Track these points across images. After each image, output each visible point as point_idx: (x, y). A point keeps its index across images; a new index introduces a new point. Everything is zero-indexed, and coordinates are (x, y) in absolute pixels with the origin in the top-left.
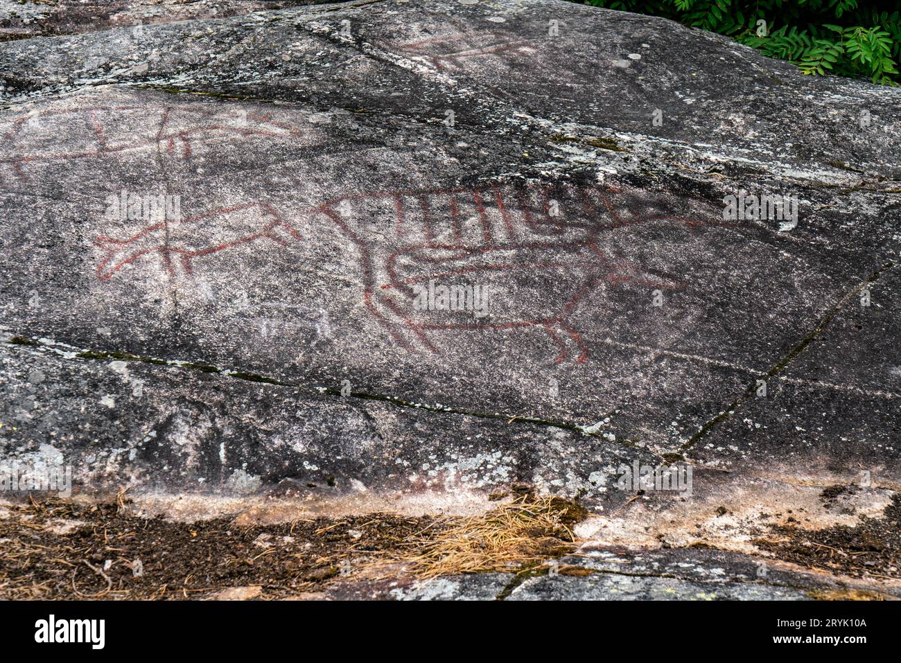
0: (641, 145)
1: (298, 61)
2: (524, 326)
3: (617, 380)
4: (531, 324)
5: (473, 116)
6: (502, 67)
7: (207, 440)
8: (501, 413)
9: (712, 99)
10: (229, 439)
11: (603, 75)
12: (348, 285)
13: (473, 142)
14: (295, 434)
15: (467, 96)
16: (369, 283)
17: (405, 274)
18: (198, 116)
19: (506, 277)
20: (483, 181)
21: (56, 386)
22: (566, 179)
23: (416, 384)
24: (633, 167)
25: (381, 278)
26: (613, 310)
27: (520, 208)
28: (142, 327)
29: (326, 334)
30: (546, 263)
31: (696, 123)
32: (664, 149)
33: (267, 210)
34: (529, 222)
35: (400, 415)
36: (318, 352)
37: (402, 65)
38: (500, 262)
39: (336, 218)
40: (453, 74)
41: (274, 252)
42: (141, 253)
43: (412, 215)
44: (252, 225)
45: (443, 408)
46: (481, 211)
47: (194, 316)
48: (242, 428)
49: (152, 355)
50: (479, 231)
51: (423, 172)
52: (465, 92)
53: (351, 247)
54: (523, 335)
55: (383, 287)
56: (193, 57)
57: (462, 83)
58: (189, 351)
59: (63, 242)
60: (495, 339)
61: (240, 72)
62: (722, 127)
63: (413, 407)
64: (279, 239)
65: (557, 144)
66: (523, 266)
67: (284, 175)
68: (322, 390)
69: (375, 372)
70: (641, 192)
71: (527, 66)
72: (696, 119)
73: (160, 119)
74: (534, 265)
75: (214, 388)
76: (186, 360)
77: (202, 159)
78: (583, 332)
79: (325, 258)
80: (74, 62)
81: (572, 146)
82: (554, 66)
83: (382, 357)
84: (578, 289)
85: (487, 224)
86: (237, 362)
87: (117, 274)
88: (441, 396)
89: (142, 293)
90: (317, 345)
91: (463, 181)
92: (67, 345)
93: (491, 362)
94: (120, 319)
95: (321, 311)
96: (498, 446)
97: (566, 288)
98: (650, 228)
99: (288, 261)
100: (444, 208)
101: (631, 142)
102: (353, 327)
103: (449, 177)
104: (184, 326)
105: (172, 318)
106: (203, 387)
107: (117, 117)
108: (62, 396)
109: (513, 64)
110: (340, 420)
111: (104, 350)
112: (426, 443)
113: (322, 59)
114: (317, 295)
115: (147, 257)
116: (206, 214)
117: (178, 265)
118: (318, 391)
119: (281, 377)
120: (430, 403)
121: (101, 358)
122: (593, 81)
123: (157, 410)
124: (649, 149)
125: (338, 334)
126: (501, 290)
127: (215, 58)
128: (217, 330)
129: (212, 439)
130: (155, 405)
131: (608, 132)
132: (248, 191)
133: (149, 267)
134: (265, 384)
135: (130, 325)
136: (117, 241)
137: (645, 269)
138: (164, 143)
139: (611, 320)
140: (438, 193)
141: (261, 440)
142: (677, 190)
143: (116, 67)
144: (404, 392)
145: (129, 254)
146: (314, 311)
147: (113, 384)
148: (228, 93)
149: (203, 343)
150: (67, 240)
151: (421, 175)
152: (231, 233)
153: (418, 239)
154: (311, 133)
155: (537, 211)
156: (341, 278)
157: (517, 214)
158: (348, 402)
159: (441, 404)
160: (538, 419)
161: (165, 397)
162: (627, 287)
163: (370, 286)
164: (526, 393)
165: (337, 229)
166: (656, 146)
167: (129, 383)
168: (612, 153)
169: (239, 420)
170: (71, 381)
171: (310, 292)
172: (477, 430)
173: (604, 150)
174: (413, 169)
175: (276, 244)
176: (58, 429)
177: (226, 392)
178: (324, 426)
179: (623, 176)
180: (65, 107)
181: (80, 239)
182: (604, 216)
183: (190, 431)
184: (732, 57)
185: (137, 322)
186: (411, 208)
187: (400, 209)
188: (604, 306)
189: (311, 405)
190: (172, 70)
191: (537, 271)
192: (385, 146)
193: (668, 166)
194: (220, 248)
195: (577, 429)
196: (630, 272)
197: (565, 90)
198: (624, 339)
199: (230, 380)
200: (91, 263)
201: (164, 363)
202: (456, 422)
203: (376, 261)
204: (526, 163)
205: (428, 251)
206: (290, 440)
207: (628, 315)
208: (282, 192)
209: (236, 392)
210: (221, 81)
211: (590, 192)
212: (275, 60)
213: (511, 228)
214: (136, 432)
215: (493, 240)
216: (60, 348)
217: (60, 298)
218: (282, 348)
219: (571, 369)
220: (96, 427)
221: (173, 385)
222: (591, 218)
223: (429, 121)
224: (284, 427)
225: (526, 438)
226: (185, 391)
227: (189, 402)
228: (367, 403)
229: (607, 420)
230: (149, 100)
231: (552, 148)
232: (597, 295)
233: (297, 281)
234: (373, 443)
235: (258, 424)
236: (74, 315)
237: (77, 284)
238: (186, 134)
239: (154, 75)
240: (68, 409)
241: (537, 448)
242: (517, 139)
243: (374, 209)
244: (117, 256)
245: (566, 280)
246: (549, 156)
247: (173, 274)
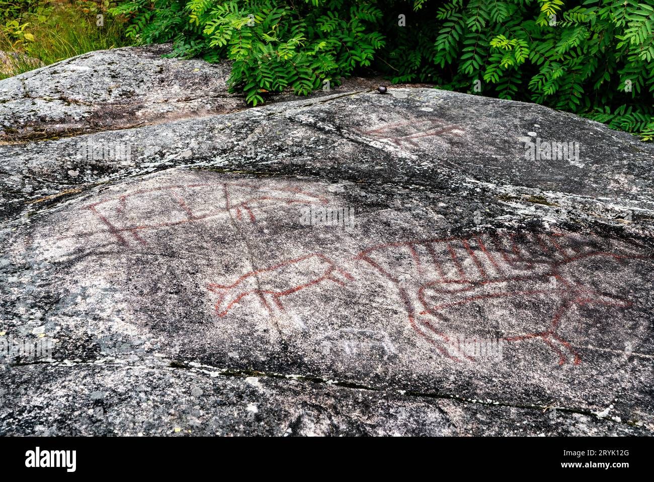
0: (563, 200)
1: (299, 145)
2: (528, 338)
3: (608, 376)
4: (533, 337)
5: (439, 183)
6: (446, 145)
7: (329, 434)
8: (535, 404)
9: (597, 163)
10: (345, 432)
11: (515, 148)
12: (396, 312)
13: (449, 202)
14: (392, 426)
15: (429, 168)
16: (410, 310)
17: (433, 303)
18: (249, 189)
19: (505, 302)
20: (466, 232)
21: (213, 398)
22: (524, 228)
23: (468, 385)
24: (564, 217)
25: (418, 307)
26: (586, 324)
27: (499, 250)
28: (260, 351)
29: (392, 350)
30: (530, 292)
31: (593, 182)
32: (580, 203)
33: (324, 260)
34: (507, 260)
35: (464, 409)
36: (391, 364)
37: (375, 146)
38: (497, 291)
39: (373, 263)
40: (413, 151)
41: (337, 290)
42: (243, 295)
43: (425, 258)
44: (316, 271)
45: (493, 402)
46: (472, 253)
47: (295, 341)
48: (353, 424)
49: (274, 371)
50: (475, 269)
51: (423, 226)
52: (426, 165)
53: (391, 284)
54: (529, 345)
55: (421, 313)
56: (222, 144)
57: (422, 158)
58: (299, 367)
59: (185, 289)
60: (511, 349)
61: (259, 154)
62: (612, 185)
63: (471, 402)
64: (338, 281)
65: (505, 201)
66: (514, 294)
67: (327, 232)
68: (403, 392)
69: (436, 377)
70: (577, 235)
71: (462, 144)
72: (592, 179)
73: (222, 193)
74: (522, 293)
75: (325, 394)
76: (299, 374)
77: (265, 223)
78: (570, 341)
79: (374, 293)
80: (137, 151)
81: (517, 202)
82: (480, 143)
83: (438, 366)
84: (557, 309)
85: (479, 264)
86: (336, 374)
87: (230, 312)
88: (489, 394)
89: (253, 325)
90: (388, 358)
91: (452, 232)
92: (210, 367)
93: (515, 367)
94: (242, 345)
95: (383, 333)
96: (541, 429)
97: (549, 309)
98: (591, 261)
99: (349, 296)
100: (445, 253)
101: (556, 198)
102: (409, 344)
103: (442, 229)
104: (290, 349)
105: (280, 343)
106: (318, 394)
107: (191, 193)
108: (219, 405)
109: (451, 142)
110: (422, 415)
111: (237, 369)
112: (488, 429)
113: (315, 142)
114: (377, 321)
115: (248, 298)
116: (281, 263)
117: (272, 303)
118: (400, 394)
119: (370, 384)
120: (483, 399)
121: (238, 375)
122: (509, 153)
123: (289, 413)
124: (570, 203)
125: (401, 350)
126: (504, 312)
127: (238, 144)
128: (314, 350)
129: (333, 433)
130: (287, 409)
131: (537, 192)
132: (306, 245)
133: (252, 305)
134: (361, 390)
135: (250, 349)
136: (223, 287)
137: (599, 292)
138: (233, 212)
139: (587, 332)
140: (437, 241)
141: (368, 432)
142: (600, 233)
143: (168, 153)
144: (462, 391)
145: (235, 296)
146: (378, 333)
147: (253, 395)
148: (261, 171)
149: (308, 361)
150: (188, 287)
151: (422, 229)
152: (303, 277)
153: (435, 277)
154: (334, 200)
155: (509, 252)
156: (390, 307)
157: (498, 255)
158: (424, 401)
159: (491, 399)
160: (563, 408)
161: (293, 403)
162: (591, 306)
163: (411, 312)
164: (549, 389)
165: (376, 271)
166: (574, 200)
167: (264, 393)
168: (547, 207)
169: (349, 417)
170: (222, 394)
171: (371, 319)
172: (523, 418)
173: (540, 205)
174: (415, 224)
175: (336, 284)
176: (221, 430)
177: (335, 397)
178: (412, 419)
179: (561, 224)
180: (151, 186)
181: (197, 286)
182: (557, 254)
183: (315, 427)
184: (596, 132)
185: (256, 346)
186: (422, 253)
187: (415, 254)
188: (579, 321)
189: (399, 404)
190: (210, 154)
191: (525, 297)
192: (390, 207)
193: (588, 215)
194: (298, 289)
195: (593, 414)
196: (591, 295)
197: (492, 160)
198: (600, 345)
199: (336, 388)
200: (209, 303)
201: (284, 377)
202: (506, 412)
203: (410, 294)
204: (490, 217)
205: (444, 285)
206: (390, 431)
207: (597, 327)
208: (329, 245)
209: (342, 397)
210: (248, 162)
211: (542, 236)
212: (282, 145)
213: (496, 265)
214: (277, 430)
215: (487, 275)
216: (206, 368)
217: (195, 332)
218: (364, 362)
219: (572, 370)
220: (248, 427)
221: (296, 393)
222: (549, 257)
223: (411, 187)
224: (383, 422)
225: (560, 423)
226: (306, 398)
227: (310, 405)
228: (439, 401)
229: (611, 406)
230: (208, 179)
231: (503, 205)
232: (572, 313)
233: (359, 311)
234: (450, 431)
235: (364, 420)
236: (209, 344)
237: (203, 320)
238: (246, 203)
239: (198, 159)
240: (225, 414)
241: (570, 430)
242: (477, 199)
243: (397, 255)
244: (227, 298)
245: (547, 303)
246: (503, 211)
247: (271, 310)
